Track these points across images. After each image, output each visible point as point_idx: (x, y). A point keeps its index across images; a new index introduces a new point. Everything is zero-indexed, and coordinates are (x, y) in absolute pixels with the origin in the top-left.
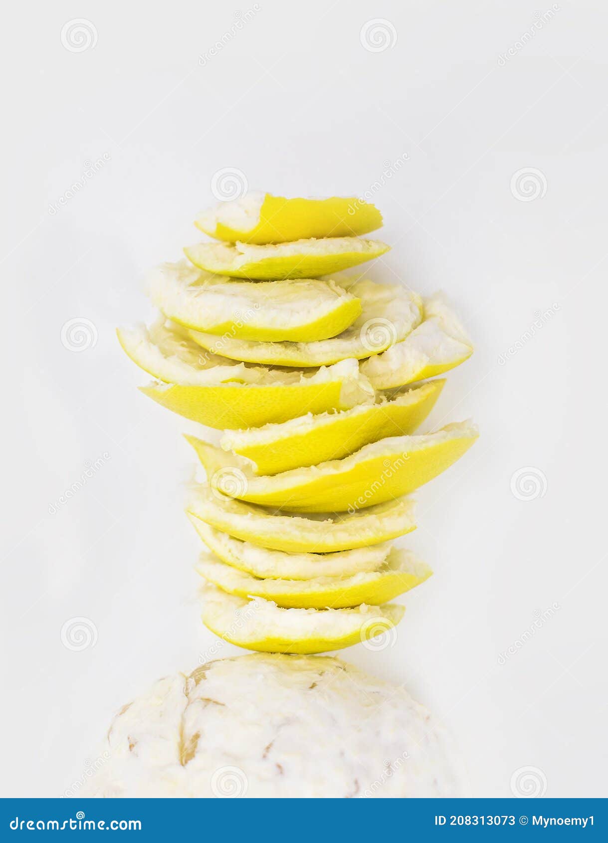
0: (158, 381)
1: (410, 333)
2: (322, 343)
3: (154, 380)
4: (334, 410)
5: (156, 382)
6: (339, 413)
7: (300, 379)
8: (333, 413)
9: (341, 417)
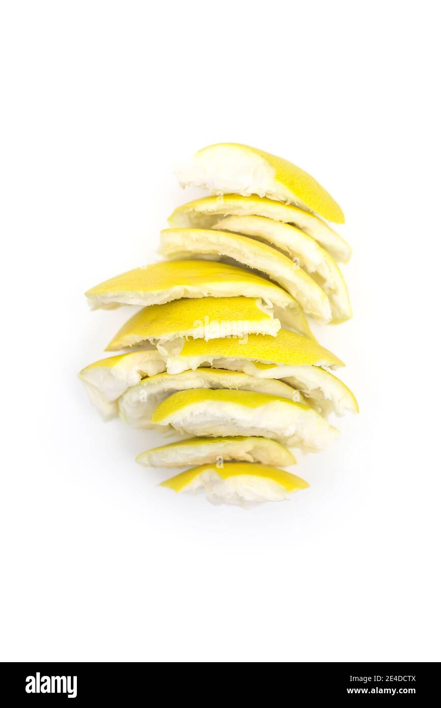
0: (329, 370)
1: (126, 392)
2: (191, 387)
3: (334, 371)
4: (188, 339)
5: (332, 369)
6: (185, 337)
7: (213, 362)
8: (189, 337)
9: (183, 333)
